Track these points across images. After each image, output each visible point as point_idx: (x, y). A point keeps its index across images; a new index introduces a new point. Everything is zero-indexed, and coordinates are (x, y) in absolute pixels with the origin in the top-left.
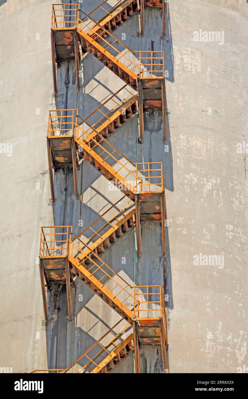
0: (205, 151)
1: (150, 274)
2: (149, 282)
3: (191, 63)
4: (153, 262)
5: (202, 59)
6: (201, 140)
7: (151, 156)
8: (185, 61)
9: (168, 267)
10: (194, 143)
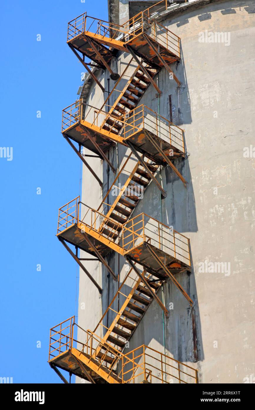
0: (230, 176)
1: (179, 330)
2: (178, 340)
3: (209, 97)
4: (181, 317)
5: (221, 88)
6: (225, 166)
7: (174, 206)
8: (203, 98)
9: (197, 316)
10: (217, 174)
